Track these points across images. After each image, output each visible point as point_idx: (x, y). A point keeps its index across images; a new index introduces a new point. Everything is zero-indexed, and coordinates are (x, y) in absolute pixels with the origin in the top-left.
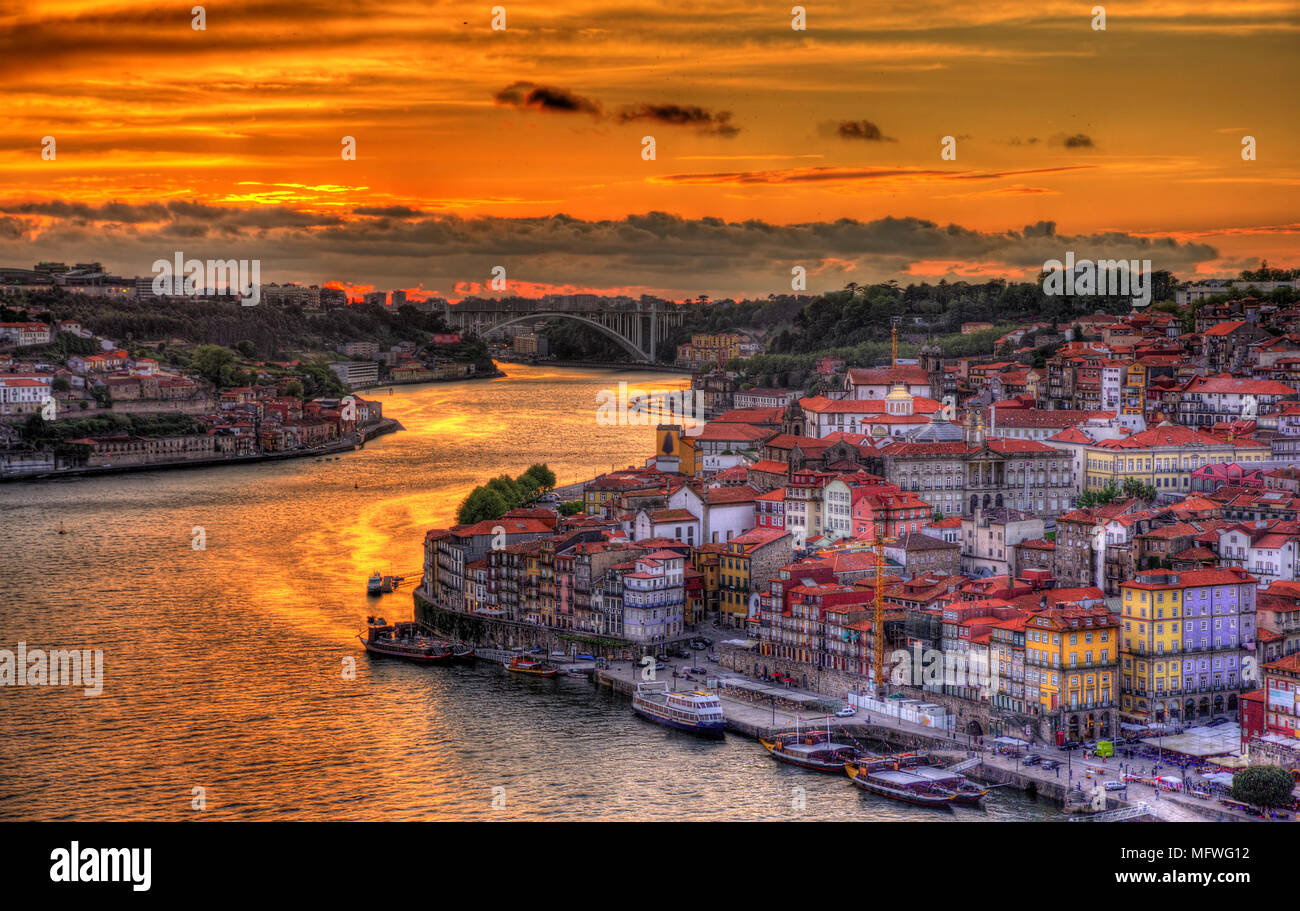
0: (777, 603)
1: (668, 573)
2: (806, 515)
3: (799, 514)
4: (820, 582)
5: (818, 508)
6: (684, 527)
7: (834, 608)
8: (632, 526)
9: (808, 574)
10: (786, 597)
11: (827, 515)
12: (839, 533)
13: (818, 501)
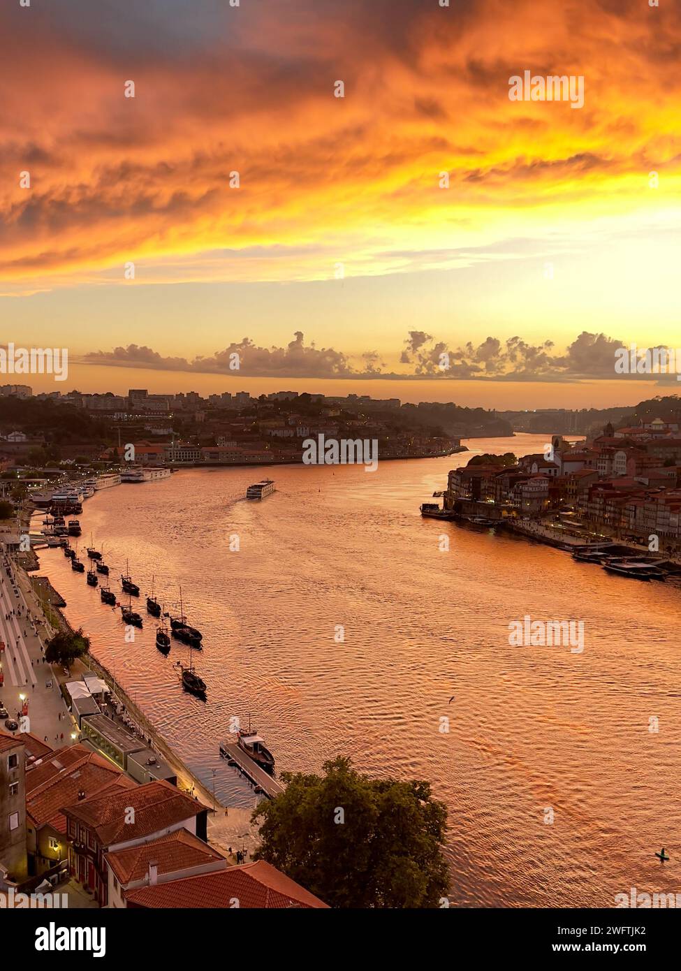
0: (586, 497)
1: (541, 485)
2: (606, 465)
3: (603, 465)
4: (605, 489)
5: (612, 463)
6: (553, 470)
7: (611, 499)
8: (531, 469)
9: (600, 485)
10: (590, 494)
11: (615, 466)
12: (621, 473)
13: (611, 460)
